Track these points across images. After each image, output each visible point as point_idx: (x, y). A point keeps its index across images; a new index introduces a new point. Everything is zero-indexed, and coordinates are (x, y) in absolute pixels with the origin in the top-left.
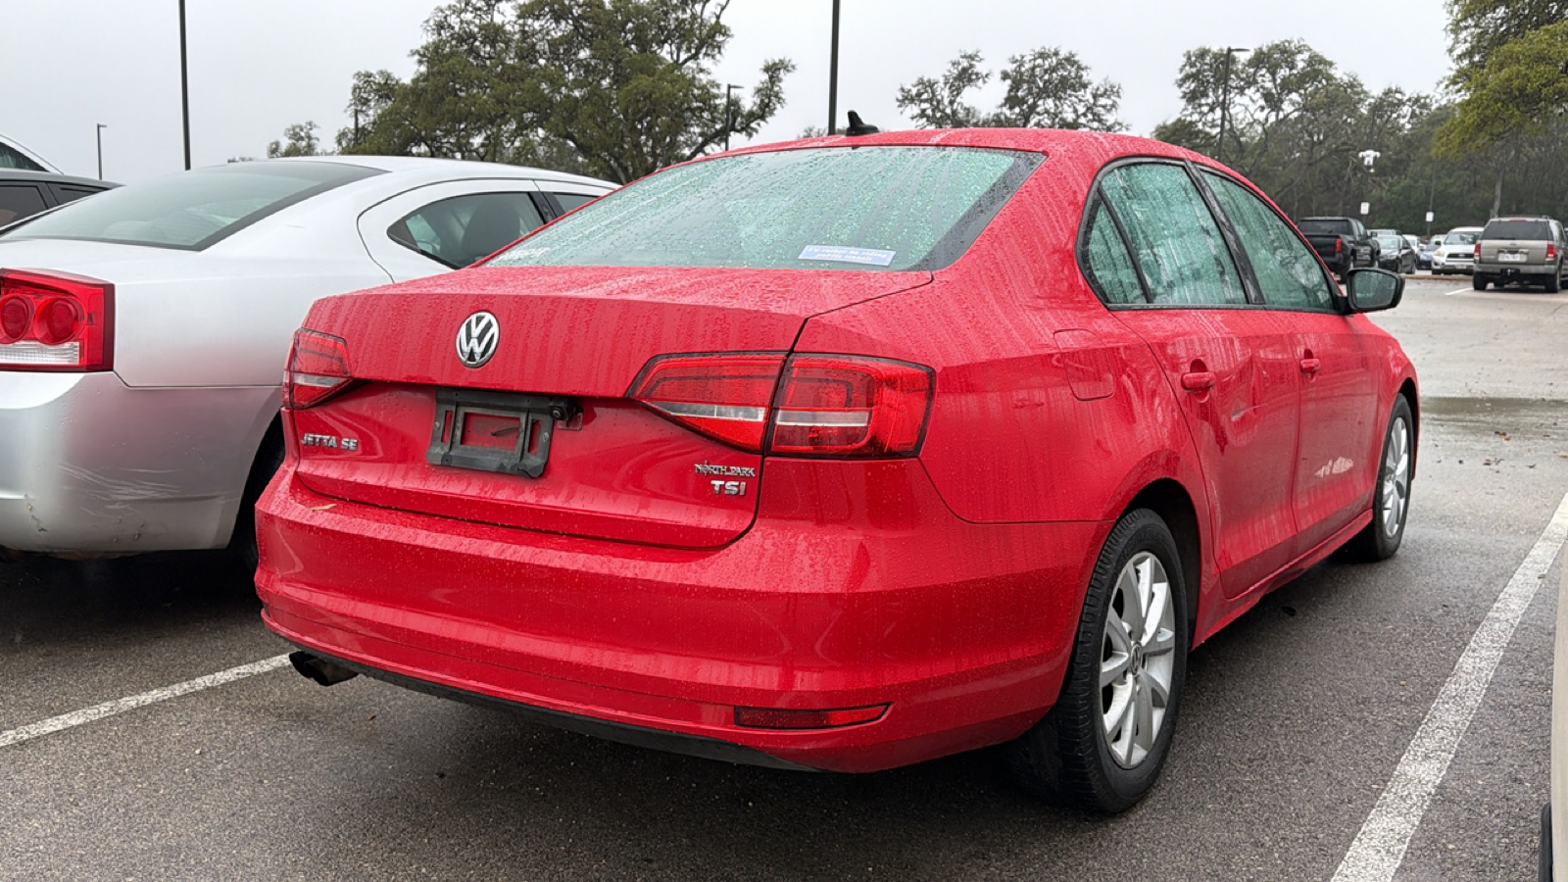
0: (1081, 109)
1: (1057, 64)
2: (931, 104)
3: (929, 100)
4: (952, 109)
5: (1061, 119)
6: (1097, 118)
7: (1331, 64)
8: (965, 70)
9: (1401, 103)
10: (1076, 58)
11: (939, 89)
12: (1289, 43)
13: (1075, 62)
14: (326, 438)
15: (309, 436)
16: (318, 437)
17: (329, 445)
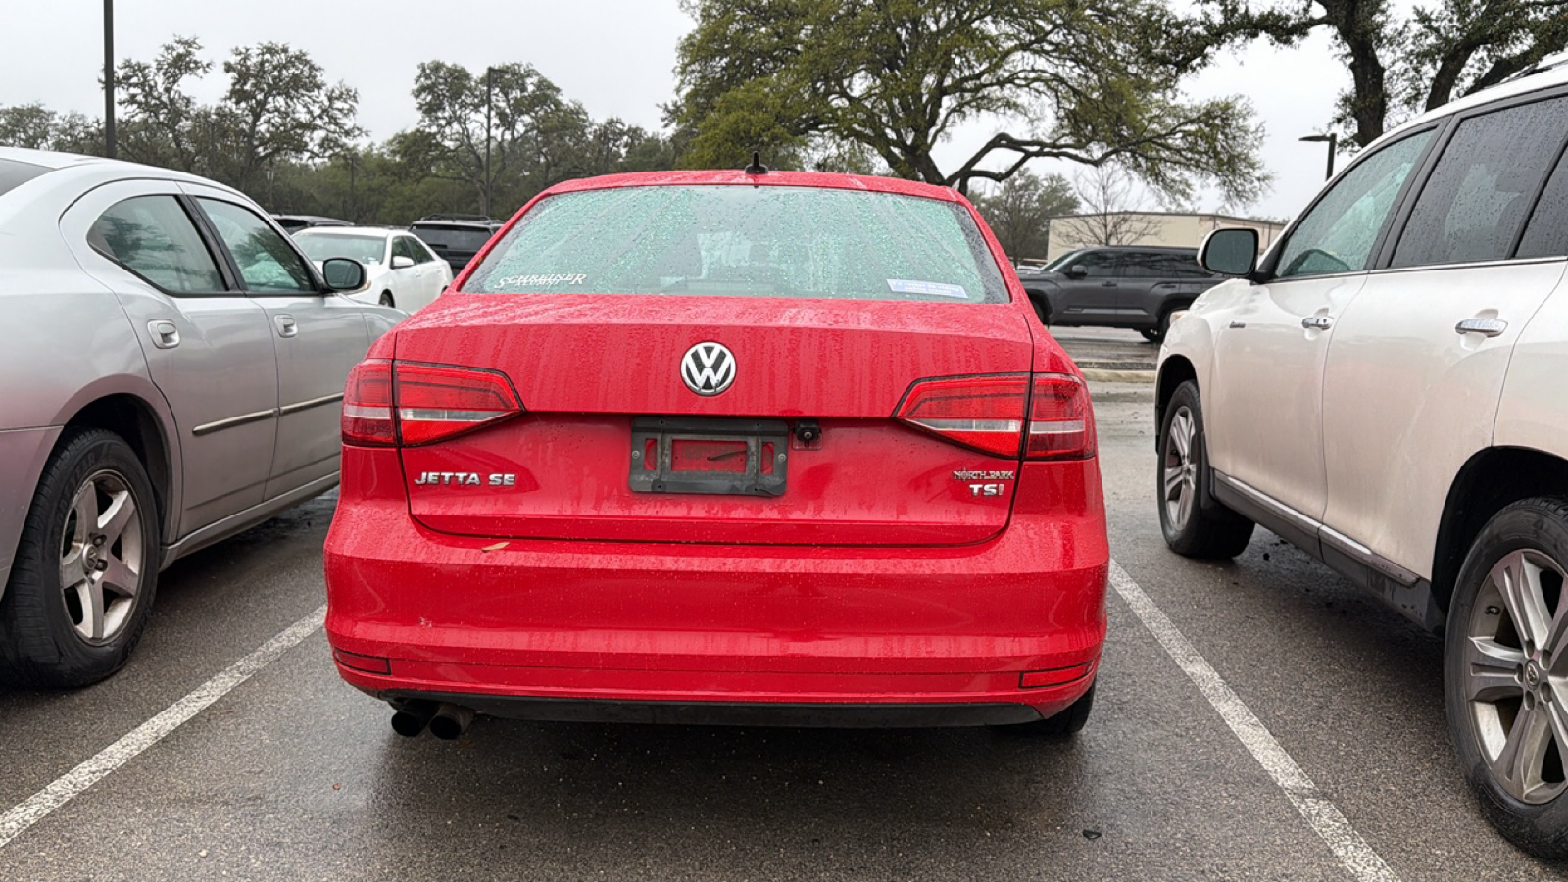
0: (317, 111)
1: (288, 62)
2: (143, 90)
3: (141, 85)
4: (169, 98)
5: (294, 119)
6: (334, 121)
7: (558, 90)
8: (180, 56)
9: (622, 134)
10: (308, 57)
11: (152, 74)
12: (520, 66)
13: (307, 62)
14: (461, 476)
15: (431, 475)
16: (447, 475)
17: (468, 482)
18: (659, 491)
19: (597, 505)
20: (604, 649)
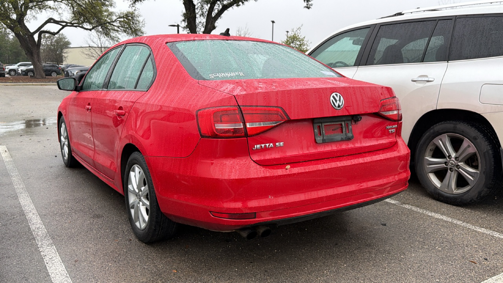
14: (267, 145)
15: (258, 146)
16: (263, 145)
17: (270, 147)
18: (324, 142)
19: (308, 150)
20: (325, 195)
